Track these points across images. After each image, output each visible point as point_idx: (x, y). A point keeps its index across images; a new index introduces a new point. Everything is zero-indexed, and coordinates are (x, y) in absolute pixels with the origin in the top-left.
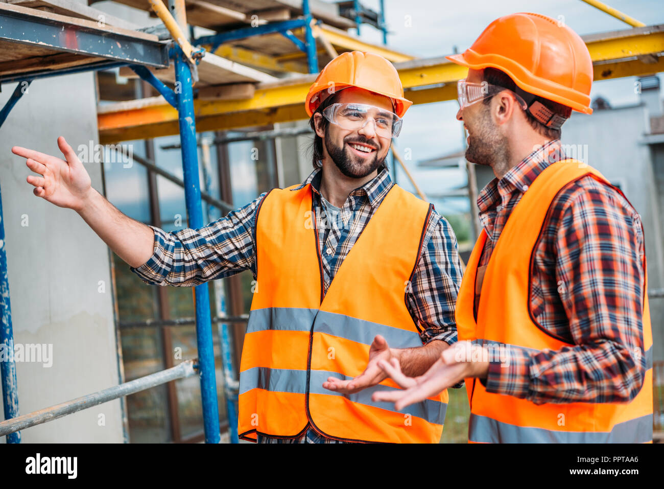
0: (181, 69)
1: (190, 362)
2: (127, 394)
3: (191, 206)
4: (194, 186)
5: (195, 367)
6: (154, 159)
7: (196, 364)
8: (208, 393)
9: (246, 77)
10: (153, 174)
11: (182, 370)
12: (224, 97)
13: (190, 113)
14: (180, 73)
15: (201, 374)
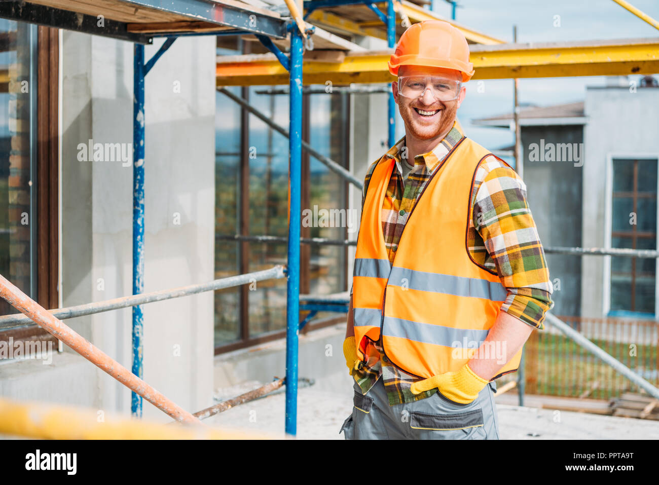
0: (295, 41)
1: (281, 267)
2: (216, 289)
3: (293, 147)
4: (297, 133)
5: (284, 272)
6: (248, 100)
7: (286, 269)
8: (293, 292)
9: (340, 46)
10: (246, 112)
11: (275, 272)
12: (319, 60)
13: (299, 76)
14: (294, 43)
15: (289, 277)
